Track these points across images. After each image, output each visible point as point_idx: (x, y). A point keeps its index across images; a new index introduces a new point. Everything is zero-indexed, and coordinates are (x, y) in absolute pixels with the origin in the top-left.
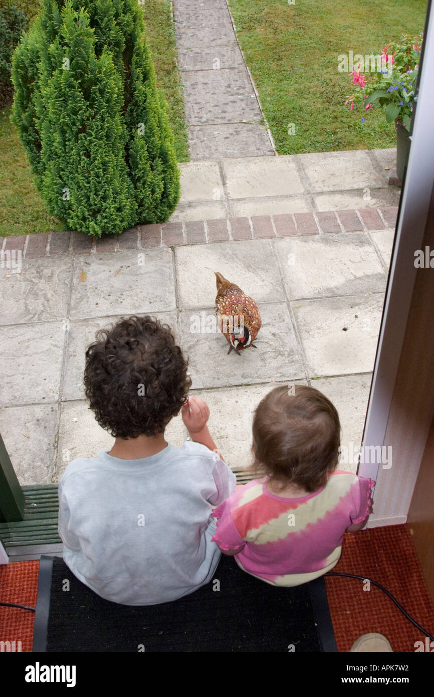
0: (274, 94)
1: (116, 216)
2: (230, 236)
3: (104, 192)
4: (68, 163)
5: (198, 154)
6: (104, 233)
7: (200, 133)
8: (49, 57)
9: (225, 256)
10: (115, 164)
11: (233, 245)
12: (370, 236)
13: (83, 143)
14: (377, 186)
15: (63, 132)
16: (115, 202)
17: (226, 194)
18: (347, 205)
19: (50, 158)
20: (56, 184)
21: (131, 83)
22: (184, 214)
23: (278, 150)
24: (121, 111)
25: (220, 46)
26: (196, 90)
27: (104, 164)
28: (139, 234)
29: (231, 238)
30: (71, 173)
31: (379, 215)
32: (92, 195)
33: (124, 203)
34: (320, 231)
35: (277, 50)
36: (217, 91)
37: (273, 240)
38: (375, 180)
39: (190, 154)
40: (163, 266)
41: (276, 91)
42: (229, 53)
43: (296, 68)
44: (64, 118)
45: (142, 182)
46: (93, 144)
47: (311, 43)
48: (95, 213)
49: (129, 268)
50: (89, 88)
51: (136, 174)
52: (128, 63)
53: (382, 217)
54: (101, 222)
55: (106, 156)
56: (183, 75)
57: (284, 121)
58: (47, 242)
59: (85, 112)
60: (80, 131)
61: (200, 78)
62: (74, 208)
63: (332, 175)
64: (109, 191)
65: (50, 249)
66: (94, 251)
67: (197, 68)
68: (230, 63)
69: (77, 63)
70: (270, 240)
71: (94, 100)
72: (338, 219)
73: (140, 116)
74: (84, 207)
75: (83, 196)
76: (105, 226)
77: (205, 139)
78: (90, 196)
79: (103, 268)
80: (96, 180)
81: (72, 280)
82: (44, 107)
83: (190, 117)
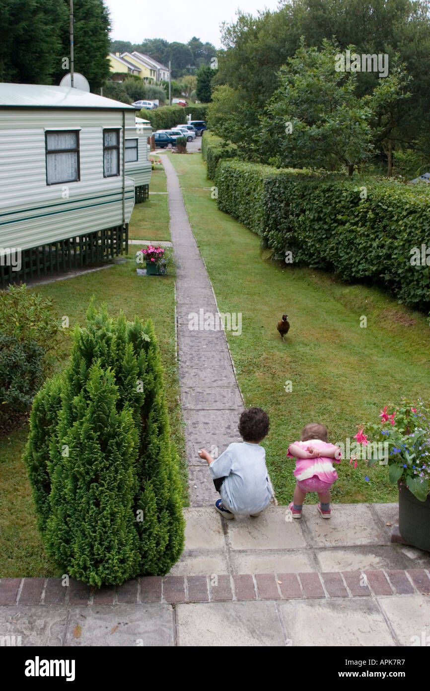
0: (272, 438)
1: (119, 567)
2: (234, 595)
3: (109, 543)
4: (76, 510)
5: (197, 496)
6: (103, 584)
7: (201, 473)
8: (70, 408)
9: (228, 618)
10: (123, 515)
11: (237, 606)
12: (378, 602)
13: (94, 493)
14: (379, 544)
15: (75, 479)
16: (119, 553)
17: (227, 545)
18: (350, 563)
19: (58, 503)
20: (60, 530)
21: (147, 436)
22: (184, 563)
23: (276, 497)
24: (134, 463)
25: (221, 387)
26: (197, 429)
27: (113, 514)
28: (139, 587)
29: (234, 598)
30: (77, 520)
31: (386, 579)
32: (97, 545)
33: (128, 555)
34: (327, 595)
35: (275, 395)
36: (217, 432)
37: (278, 602)
38: (377, 536)
39: (190, 496)
40: (162, 625)
41: (274, 435)
42: (230, 395)
43: (293, 414)
44: (79, 467)
45: (148, 533)
46: (104, 495)
47: (307, 389)
48: (97, 563)
49: (126, 626)
50: (107, 440)
51: (142, 526)
52: (145, 417)
53: (389, 581)
54: (102, 573)
55: (115, 507)
56: (184, 413)
57: (283, 466)
58: (43, 588)
59: (101, 463)
60: (92, 481)
61: (201, 417)
62: (77, 556)
63: (334, 529)
64: (114, 541)
65: (46, 596)
66: (91, 603)
67: (199, 407)
68: (230, 404)
69: (98, 417)
70: (275, 602)
71: (110, 452)
72: (344, 581)
73: (152, 468)
74: (87, 556)
75: (87, 545)
76: (105, 577)
77: (205, 480)
78: (94, 545)
79: (99, 623)
80: (102, 530)
81: (65, 635)
82: (59, 451)
83: (191, 457)
